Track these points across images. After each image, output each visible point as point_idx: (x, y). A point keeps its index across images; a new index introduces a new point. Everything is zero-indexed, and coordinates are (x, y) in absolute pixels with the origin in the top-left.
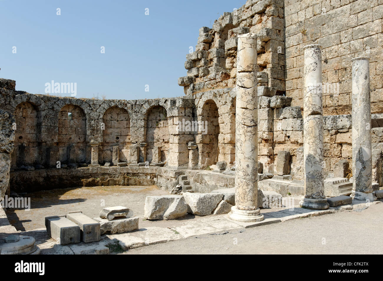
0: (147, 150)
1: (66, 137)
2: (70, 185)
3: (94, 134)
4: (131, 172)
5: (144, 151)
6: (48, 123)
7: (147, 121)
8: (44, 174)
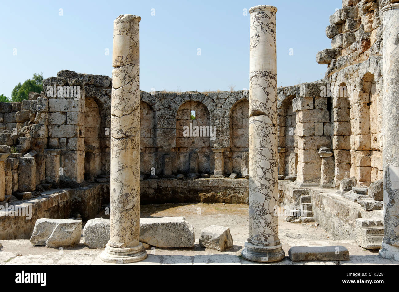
0: (286, 158)
1: (188, 141)
3: (219, 137)
6: (163, 125)
7: (284, 117)
8: (155, 185)
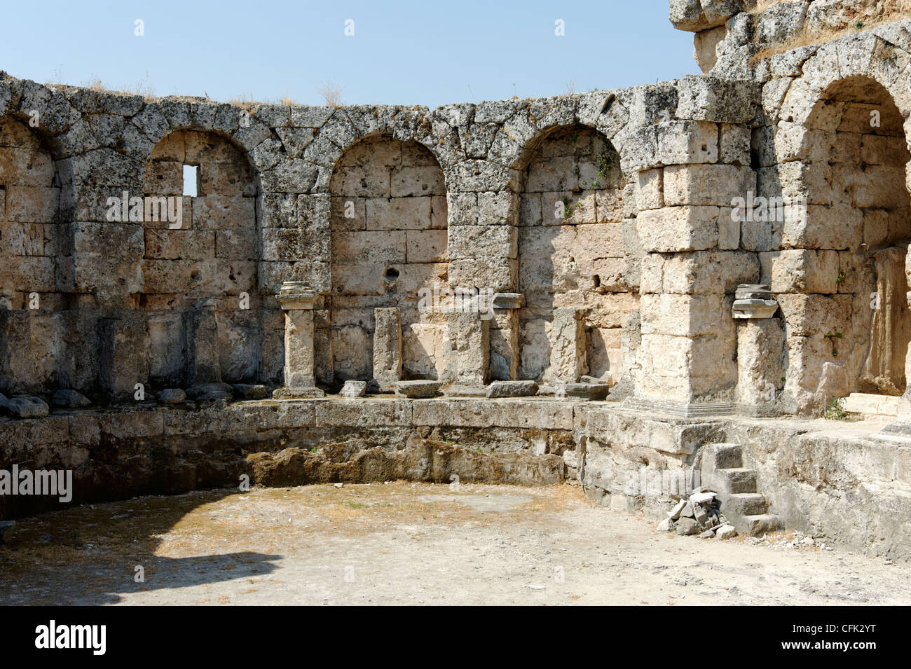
0: (523, 327)
1: (179, 272)
2: (200, 480)
3: (295, 258)
4: (458, 422)
5: (509, 331)
6: (99, 208)
7: (519, 196)
8: (92, 433)
